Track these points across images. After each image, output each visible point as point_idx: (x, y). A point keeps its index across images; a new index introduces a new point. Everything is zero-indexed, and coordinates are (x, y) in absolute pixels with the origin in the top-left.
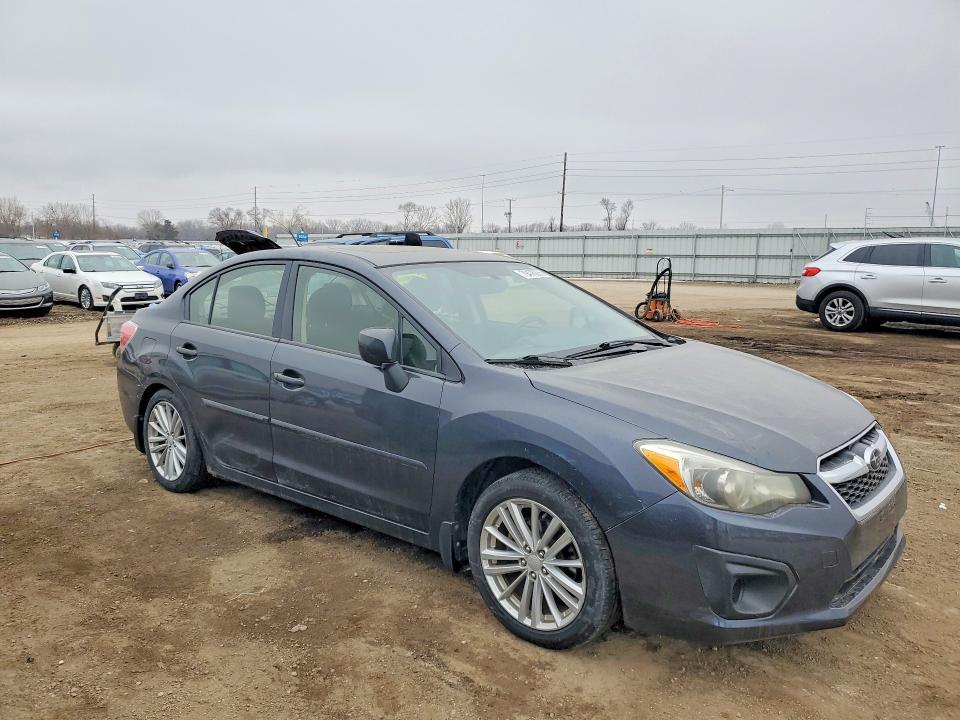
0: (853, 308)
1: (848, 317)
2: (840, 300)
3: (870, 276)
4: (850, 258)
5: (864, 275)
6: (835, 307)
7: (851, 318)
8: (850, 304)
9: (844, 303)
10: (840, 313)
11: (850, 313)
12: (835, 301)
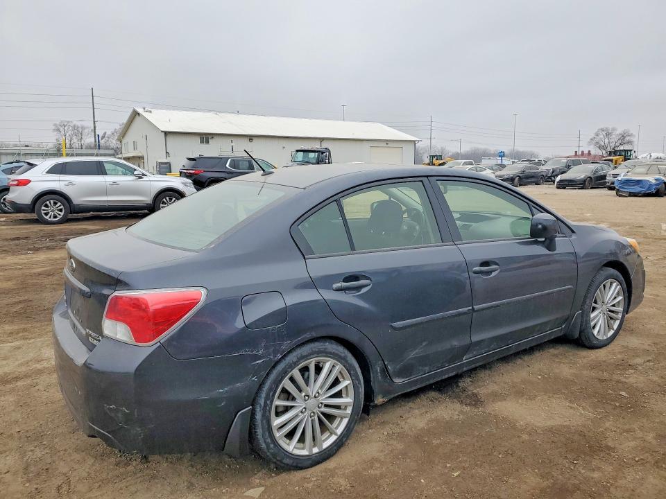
0: (62, 207)
1: (60, 213)
2: (52, 201)
3: (71, 184)
4: (51, 171)
5: (66, 183)
6: (48, 207)
7: (62, 213)
8: (59, 204)
9: (55, 204)
10: (53, 211)
11: (61, 210)
12: (48, 202)
